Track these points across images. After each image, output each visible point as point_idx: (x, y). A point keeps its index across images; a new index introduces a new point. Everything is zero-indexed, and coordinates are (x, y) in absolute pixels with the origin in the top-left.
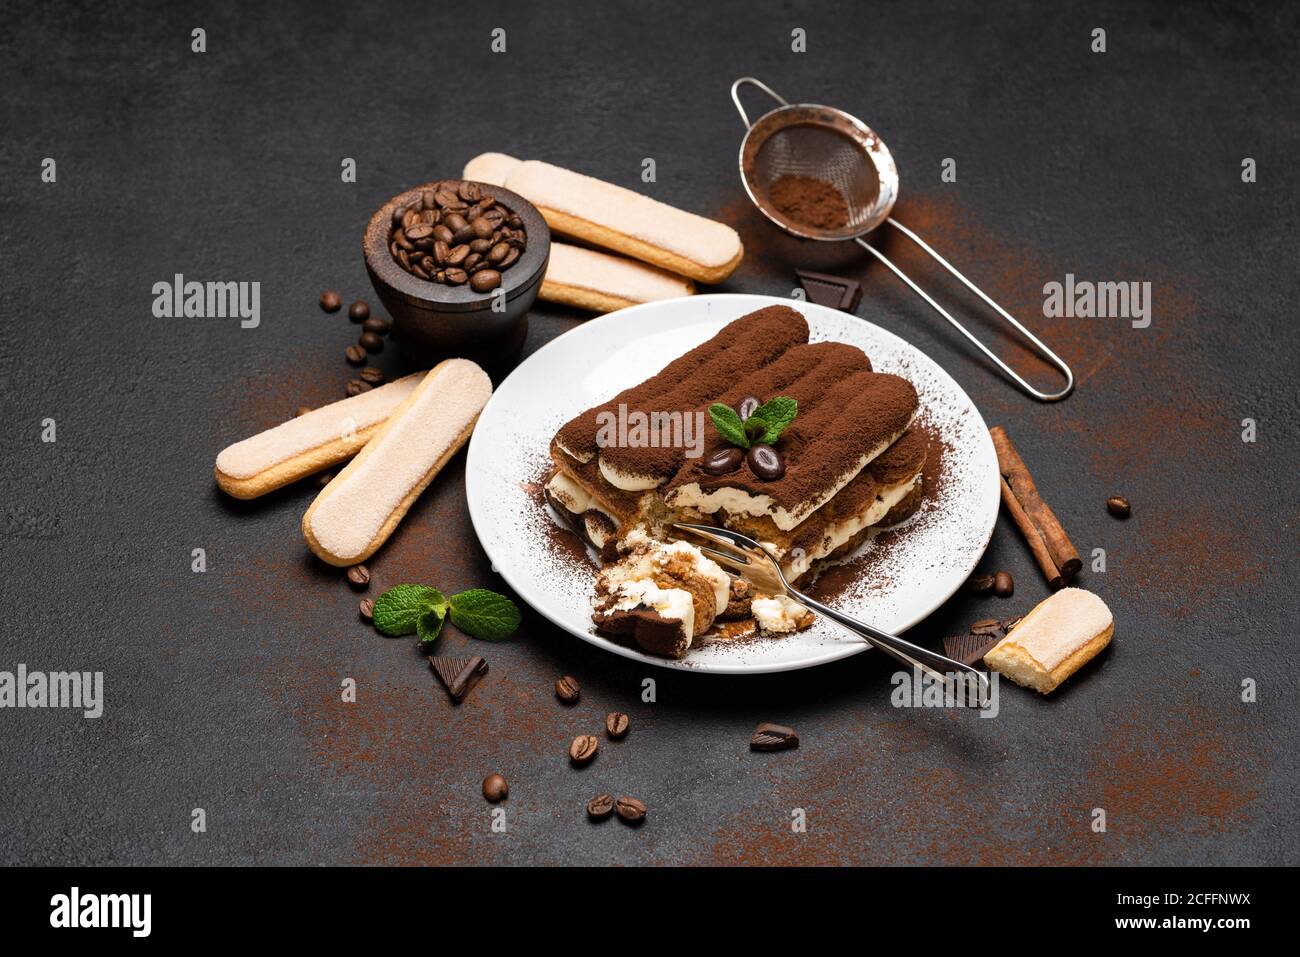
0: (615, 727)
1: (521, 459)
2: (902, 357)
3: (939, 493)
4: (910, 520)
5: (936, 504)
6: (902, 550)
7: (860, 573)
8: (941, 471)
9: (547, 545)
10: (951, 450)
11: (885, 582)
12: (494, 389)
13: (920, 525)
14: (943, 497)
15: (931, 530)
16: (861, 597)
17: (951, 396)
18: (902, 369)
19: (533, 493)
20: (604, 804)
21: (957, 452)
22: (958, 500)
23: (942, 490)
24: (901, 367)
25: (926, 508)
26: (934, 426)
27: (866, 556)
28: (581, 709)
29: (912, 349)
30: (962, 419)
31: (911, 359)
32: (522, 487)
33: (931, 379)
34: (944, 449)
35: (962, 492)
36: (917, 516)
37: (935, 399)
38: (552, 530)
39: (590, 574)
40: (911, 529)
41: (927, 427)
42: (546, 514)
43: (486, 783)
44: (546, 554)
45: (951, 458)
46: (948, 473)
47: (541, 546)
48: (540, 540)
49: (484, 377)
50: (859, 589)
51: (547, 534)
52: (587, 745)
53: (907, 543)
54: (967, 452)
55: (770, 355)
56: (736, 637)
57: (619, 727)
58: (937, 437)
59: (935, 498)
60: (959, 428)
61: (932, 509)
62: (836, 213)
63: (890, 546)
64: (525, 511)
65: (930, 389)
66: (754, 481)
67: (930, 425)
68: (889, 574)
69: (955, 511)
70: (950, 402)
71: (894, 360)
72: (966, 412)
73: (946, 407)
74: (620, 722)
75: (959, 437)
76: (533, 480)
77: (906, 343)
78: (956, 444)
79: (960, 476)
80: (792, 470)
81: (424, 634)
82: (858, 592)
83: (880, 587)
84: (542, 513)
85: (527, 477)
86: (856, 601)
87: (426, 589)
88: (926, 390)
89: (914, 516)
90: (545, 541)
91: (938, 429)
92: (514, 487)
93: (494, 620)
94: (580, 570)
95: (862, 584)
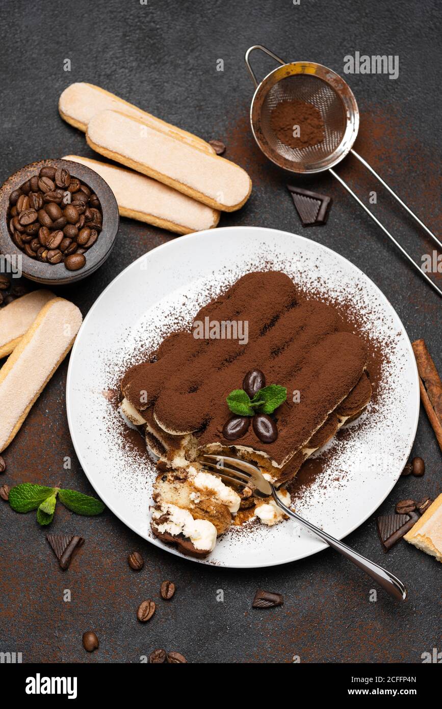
0: (167, 594)
1: (103, 370)
2: (358, 282)
3: (379, 397)
4: (359, 419)
5: (376, 407)
6: (353, 446)
7: (325, 465)
8: (380, 379)
9: (121, 445)
10: (388, 362)
11: (342, 475)
12: (84, 317)
13: (366, 425)
14: (381, 401)
15: (374, 430)
16: (325, 488)
17: (390, 319)
18: (358, 291)
19: (111, 398)
20: (159, 657)
21: (392, 364)
22: (392, 406)
23: (381, 395)
24: (357, 289)
25: (370, 409)
26: (377, 339)
27: (329, 450)
28: (145, 574)
29: (365, 277)
30: (397, 339)
31: (364, 285)
32: (104, 395)
33: (377, 302)
34: (383, 360)
35: (394, 400)
36: (364, 416)
37: (379, 318)
38: (125, 430)
39: (149, 468)
40: (360, 427)
41: (373, 339)
42: (120, 416)
43: (85, 636)
44: (121, 453)
45: (388, 369)
46: (385, 381)
47: (117, 445)
48: (116, 440)
49: (77, 311)
50: (325, 481)
51: (121, 434)
52: (148, 610)
53: (357, 440)
54: (399, 366)
55: (269, 321)
56: (244, 524)
57: (169, 593)
58: (379, 349)
59: (375, 401)
60: (394, 345)
61: (374, 411)
62: (316, 131)
63: (345, 443)
64: (106, 417)
65: (376, 310)
66: (257, 442)
67: (375, 338)
68: (344, 468)
69: (389, 416)
70: (389, 323)
71: (352, 283)
72: (399, 334)
73: (386, 326)
74: (170, 589)
75: (393, 352)
76: (112, 387)
77: (361, 272)
78: (392, 358)
79: (393, 386)
80: (283, 433)
81: (43, 520)
82: (324, 484)
83: (338, 480)
84: (117, 415)
85: (106, 385)
86: (322, 491)
87: (42, 488)
88: (373, 310)
89: (362, 416)
90: (120, 441)
91: (379, 342)
92: (98, 396)
93: (87, 509)
94: (143, 466)
95: (326, 475)
